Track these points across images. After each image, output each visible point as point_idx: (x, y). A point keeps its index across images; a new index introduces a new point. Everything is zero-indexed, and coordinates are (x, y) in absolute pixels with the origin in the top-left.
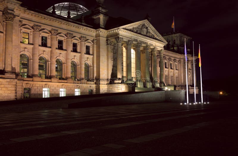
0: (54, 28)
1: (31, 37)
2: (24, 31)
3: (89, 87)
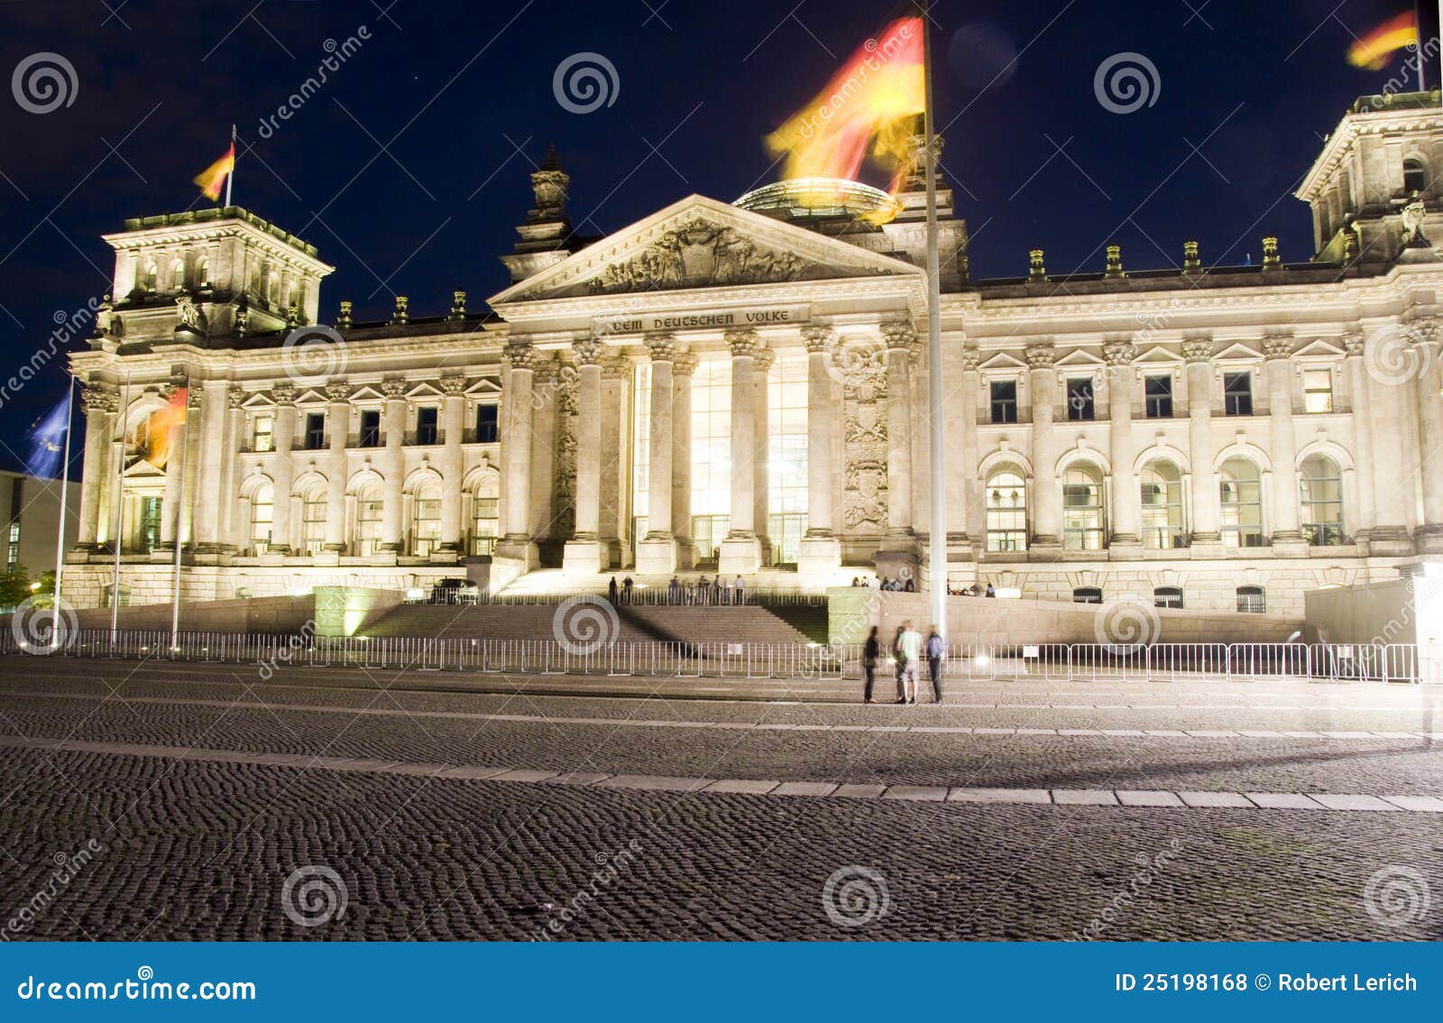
1: (275, 427)
2: (257, 414)
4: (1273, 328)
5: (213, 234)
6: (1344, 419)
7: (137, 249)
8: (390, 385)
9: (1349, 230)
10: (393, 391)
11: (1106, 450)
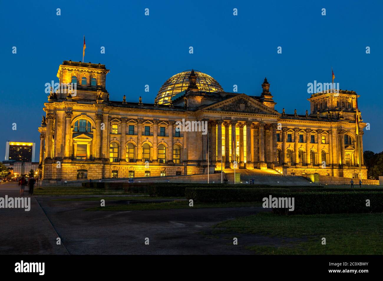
0: (140, 117)
1: (120, 128)
2: (113, 124)
3: (176, 169)
4: (319, 128)
5: (100, 72)
6: (328, 145)
7: (72, 70)
8: (155, 121)
9: (329, 112)
10: (156, 123)
11: (294, 148)
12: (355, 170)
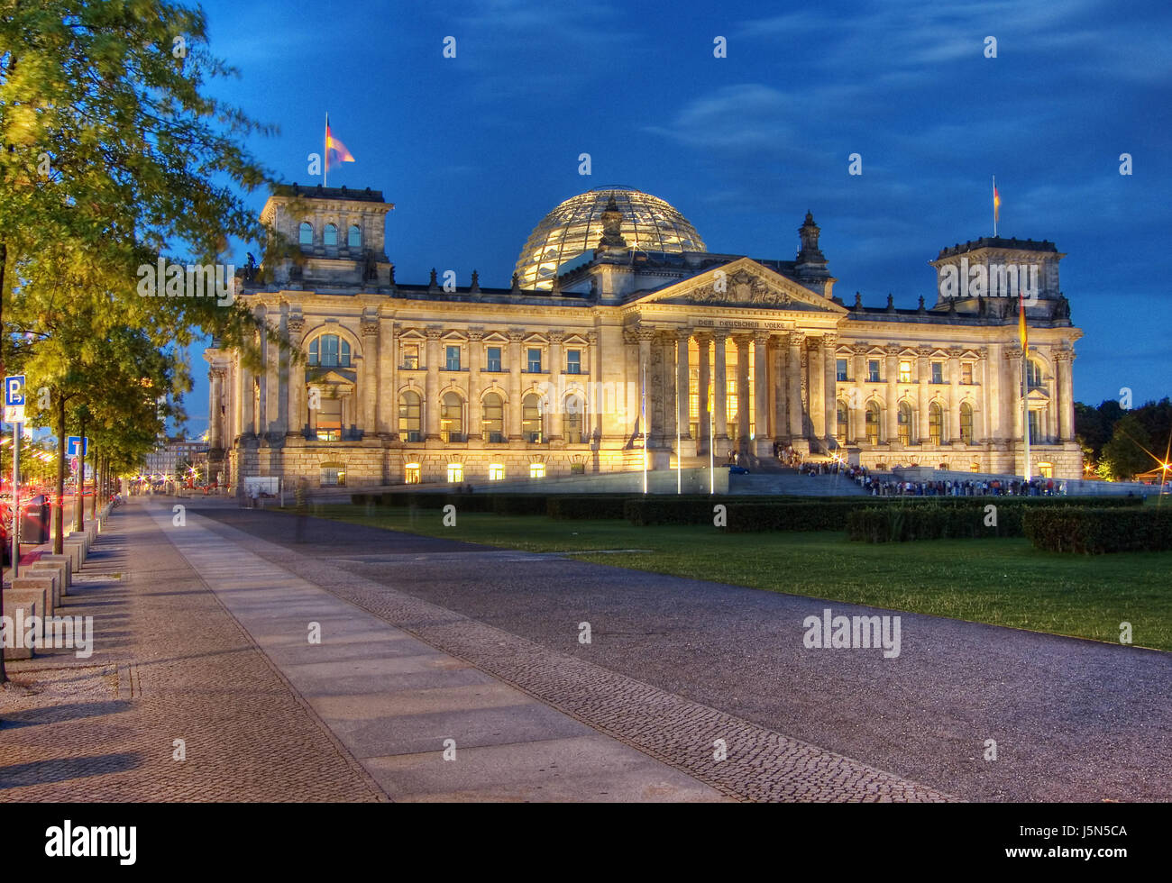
0: (474, 325)
1: (423, 353)
2: (407, 343)
3: (571, 458)
4: (954, 345)
5: (369, 209)
6: (976, 388)
8: (514, 334)
9: (981, 300)
10: (517, 338)
11: (884, 397)
12: (1048, 453)
